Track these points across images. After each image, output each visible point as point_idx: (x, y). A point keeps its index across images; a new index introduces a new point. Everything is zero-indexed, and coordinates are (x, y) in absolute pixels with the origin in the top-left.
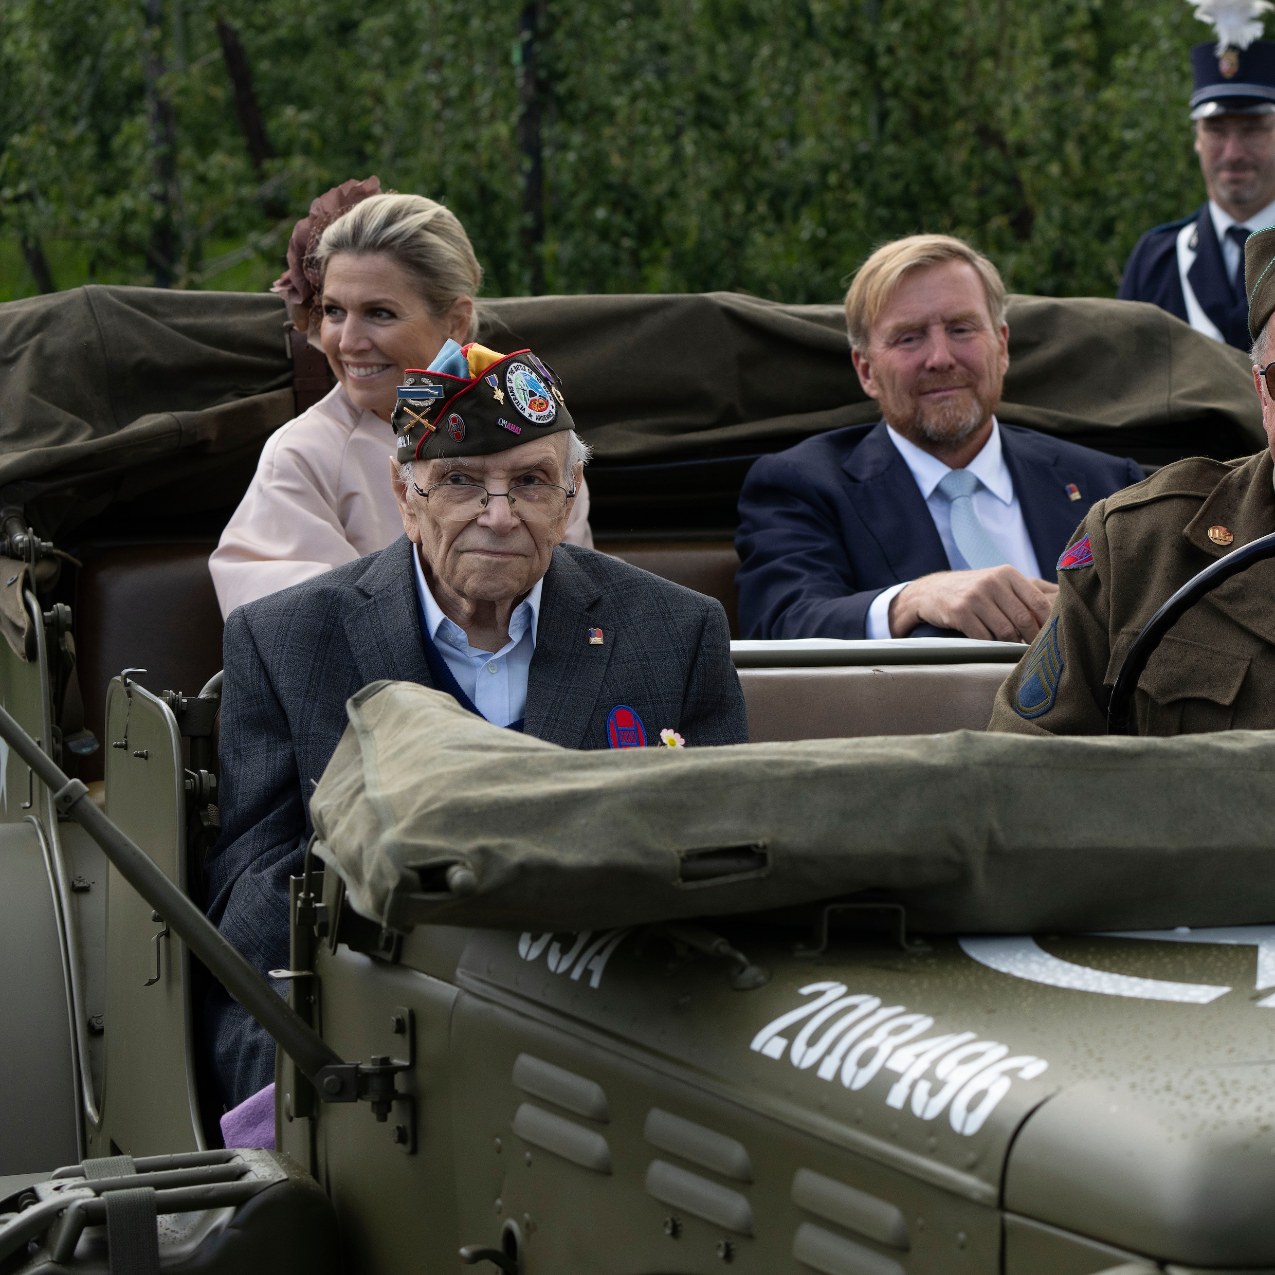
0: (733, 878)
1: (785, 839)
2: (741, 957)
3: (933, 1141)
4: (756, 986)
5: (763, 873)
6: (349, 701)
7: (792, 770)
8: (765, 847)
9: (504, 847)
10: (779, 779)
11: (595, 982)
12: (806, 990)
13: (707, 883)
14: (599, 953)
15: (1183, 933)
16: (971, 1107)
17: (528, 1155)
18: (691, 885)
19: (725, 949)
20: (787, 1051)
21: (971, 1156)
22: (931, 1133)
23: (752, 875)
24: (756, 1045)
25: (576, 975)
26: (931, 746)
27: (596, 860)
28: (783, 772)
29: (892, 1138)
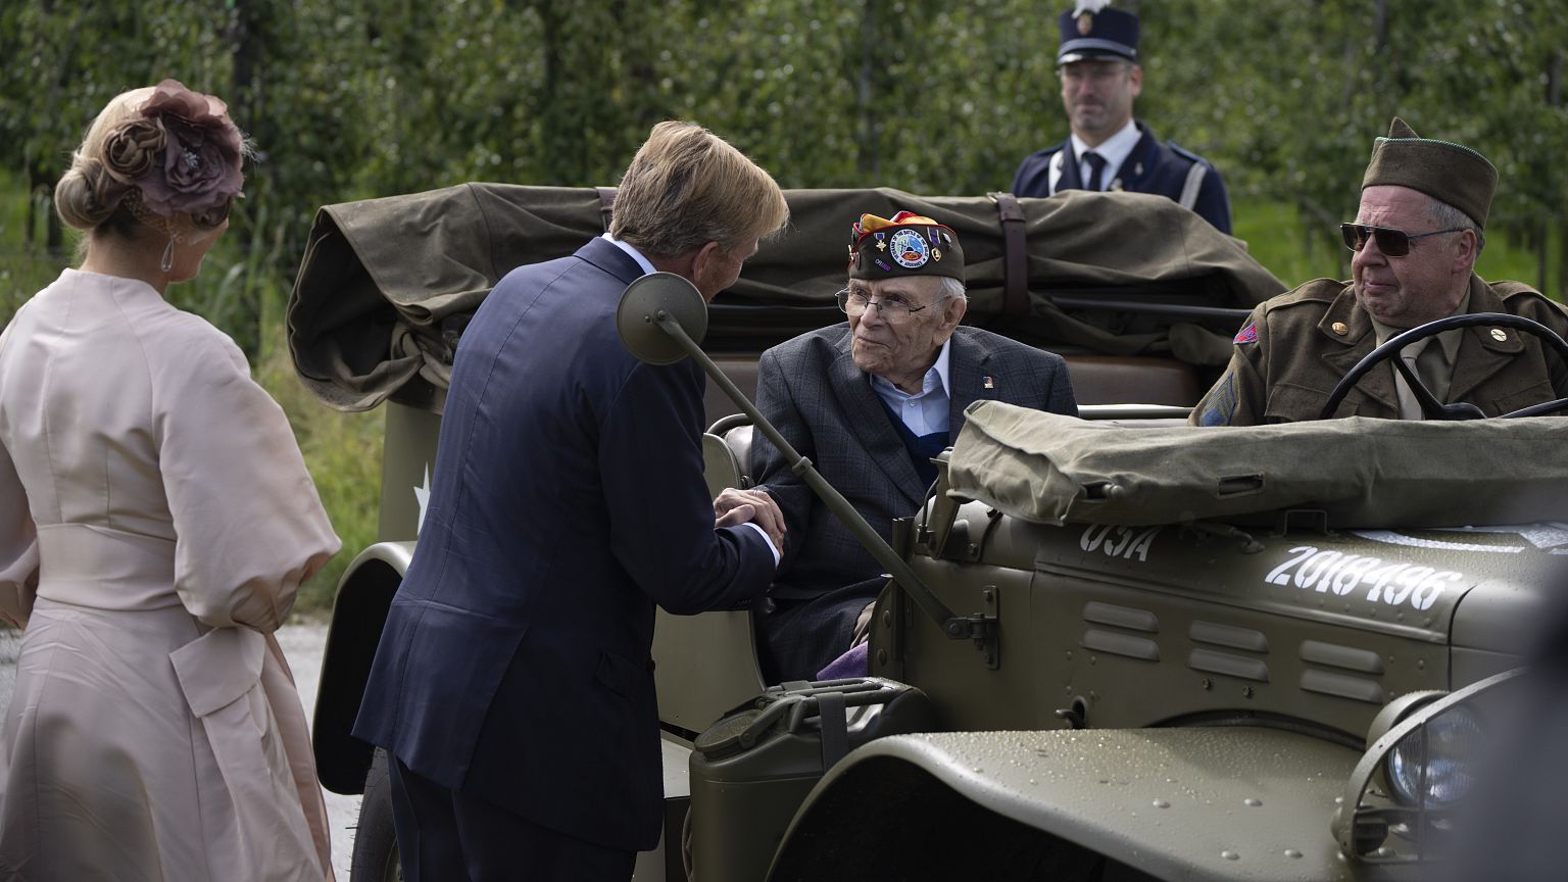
0: (1243, 494)
1: (1272, 473)
2: (1249, 536)
3: (1401, 615)
4: (1259, 551)
5: (1260, 491)
6: (965, 412)
7: (1271, 436)
8: (1262, 476)
9: (1129, 475)
10: (1265, 441)
11: (1143, 558)
12: (1293, 551)
13: (1231, 496)
14: (1142, 542)
15: (1469, 528)
16: (1424, 597)
17: (1093, 658)
18: (1224, 497)
19: (1237, 533)
20: (1292, 581)
21: (1428, 620)
22: (1399, 612)
23: (1254, 492)
24: (1269, 579)
25: (1127, 555)
26: (1342, 425)
27: (1176, 483)
28: (1266, 437)
29: (1373, 616)
